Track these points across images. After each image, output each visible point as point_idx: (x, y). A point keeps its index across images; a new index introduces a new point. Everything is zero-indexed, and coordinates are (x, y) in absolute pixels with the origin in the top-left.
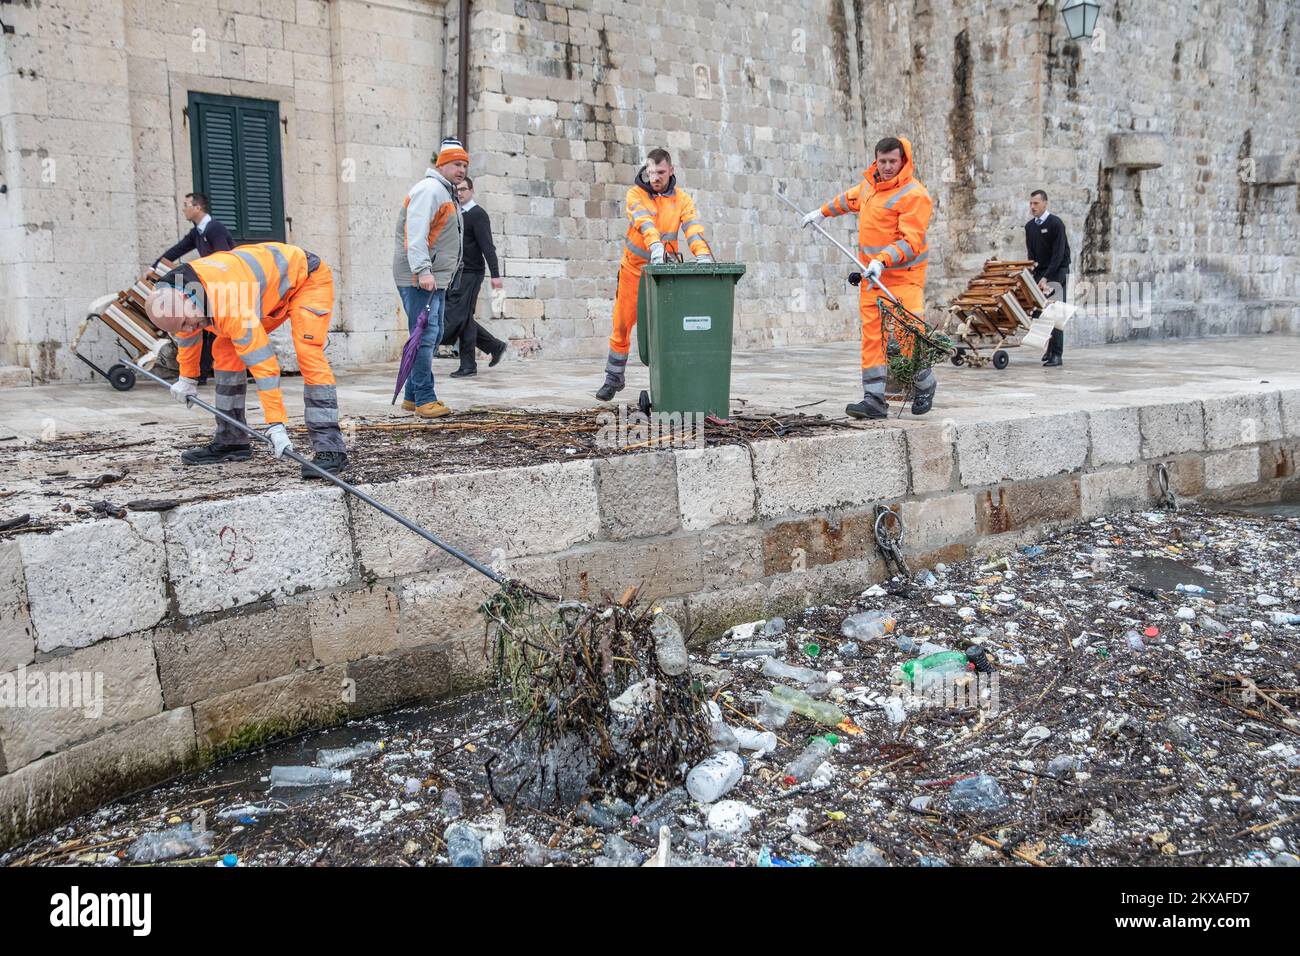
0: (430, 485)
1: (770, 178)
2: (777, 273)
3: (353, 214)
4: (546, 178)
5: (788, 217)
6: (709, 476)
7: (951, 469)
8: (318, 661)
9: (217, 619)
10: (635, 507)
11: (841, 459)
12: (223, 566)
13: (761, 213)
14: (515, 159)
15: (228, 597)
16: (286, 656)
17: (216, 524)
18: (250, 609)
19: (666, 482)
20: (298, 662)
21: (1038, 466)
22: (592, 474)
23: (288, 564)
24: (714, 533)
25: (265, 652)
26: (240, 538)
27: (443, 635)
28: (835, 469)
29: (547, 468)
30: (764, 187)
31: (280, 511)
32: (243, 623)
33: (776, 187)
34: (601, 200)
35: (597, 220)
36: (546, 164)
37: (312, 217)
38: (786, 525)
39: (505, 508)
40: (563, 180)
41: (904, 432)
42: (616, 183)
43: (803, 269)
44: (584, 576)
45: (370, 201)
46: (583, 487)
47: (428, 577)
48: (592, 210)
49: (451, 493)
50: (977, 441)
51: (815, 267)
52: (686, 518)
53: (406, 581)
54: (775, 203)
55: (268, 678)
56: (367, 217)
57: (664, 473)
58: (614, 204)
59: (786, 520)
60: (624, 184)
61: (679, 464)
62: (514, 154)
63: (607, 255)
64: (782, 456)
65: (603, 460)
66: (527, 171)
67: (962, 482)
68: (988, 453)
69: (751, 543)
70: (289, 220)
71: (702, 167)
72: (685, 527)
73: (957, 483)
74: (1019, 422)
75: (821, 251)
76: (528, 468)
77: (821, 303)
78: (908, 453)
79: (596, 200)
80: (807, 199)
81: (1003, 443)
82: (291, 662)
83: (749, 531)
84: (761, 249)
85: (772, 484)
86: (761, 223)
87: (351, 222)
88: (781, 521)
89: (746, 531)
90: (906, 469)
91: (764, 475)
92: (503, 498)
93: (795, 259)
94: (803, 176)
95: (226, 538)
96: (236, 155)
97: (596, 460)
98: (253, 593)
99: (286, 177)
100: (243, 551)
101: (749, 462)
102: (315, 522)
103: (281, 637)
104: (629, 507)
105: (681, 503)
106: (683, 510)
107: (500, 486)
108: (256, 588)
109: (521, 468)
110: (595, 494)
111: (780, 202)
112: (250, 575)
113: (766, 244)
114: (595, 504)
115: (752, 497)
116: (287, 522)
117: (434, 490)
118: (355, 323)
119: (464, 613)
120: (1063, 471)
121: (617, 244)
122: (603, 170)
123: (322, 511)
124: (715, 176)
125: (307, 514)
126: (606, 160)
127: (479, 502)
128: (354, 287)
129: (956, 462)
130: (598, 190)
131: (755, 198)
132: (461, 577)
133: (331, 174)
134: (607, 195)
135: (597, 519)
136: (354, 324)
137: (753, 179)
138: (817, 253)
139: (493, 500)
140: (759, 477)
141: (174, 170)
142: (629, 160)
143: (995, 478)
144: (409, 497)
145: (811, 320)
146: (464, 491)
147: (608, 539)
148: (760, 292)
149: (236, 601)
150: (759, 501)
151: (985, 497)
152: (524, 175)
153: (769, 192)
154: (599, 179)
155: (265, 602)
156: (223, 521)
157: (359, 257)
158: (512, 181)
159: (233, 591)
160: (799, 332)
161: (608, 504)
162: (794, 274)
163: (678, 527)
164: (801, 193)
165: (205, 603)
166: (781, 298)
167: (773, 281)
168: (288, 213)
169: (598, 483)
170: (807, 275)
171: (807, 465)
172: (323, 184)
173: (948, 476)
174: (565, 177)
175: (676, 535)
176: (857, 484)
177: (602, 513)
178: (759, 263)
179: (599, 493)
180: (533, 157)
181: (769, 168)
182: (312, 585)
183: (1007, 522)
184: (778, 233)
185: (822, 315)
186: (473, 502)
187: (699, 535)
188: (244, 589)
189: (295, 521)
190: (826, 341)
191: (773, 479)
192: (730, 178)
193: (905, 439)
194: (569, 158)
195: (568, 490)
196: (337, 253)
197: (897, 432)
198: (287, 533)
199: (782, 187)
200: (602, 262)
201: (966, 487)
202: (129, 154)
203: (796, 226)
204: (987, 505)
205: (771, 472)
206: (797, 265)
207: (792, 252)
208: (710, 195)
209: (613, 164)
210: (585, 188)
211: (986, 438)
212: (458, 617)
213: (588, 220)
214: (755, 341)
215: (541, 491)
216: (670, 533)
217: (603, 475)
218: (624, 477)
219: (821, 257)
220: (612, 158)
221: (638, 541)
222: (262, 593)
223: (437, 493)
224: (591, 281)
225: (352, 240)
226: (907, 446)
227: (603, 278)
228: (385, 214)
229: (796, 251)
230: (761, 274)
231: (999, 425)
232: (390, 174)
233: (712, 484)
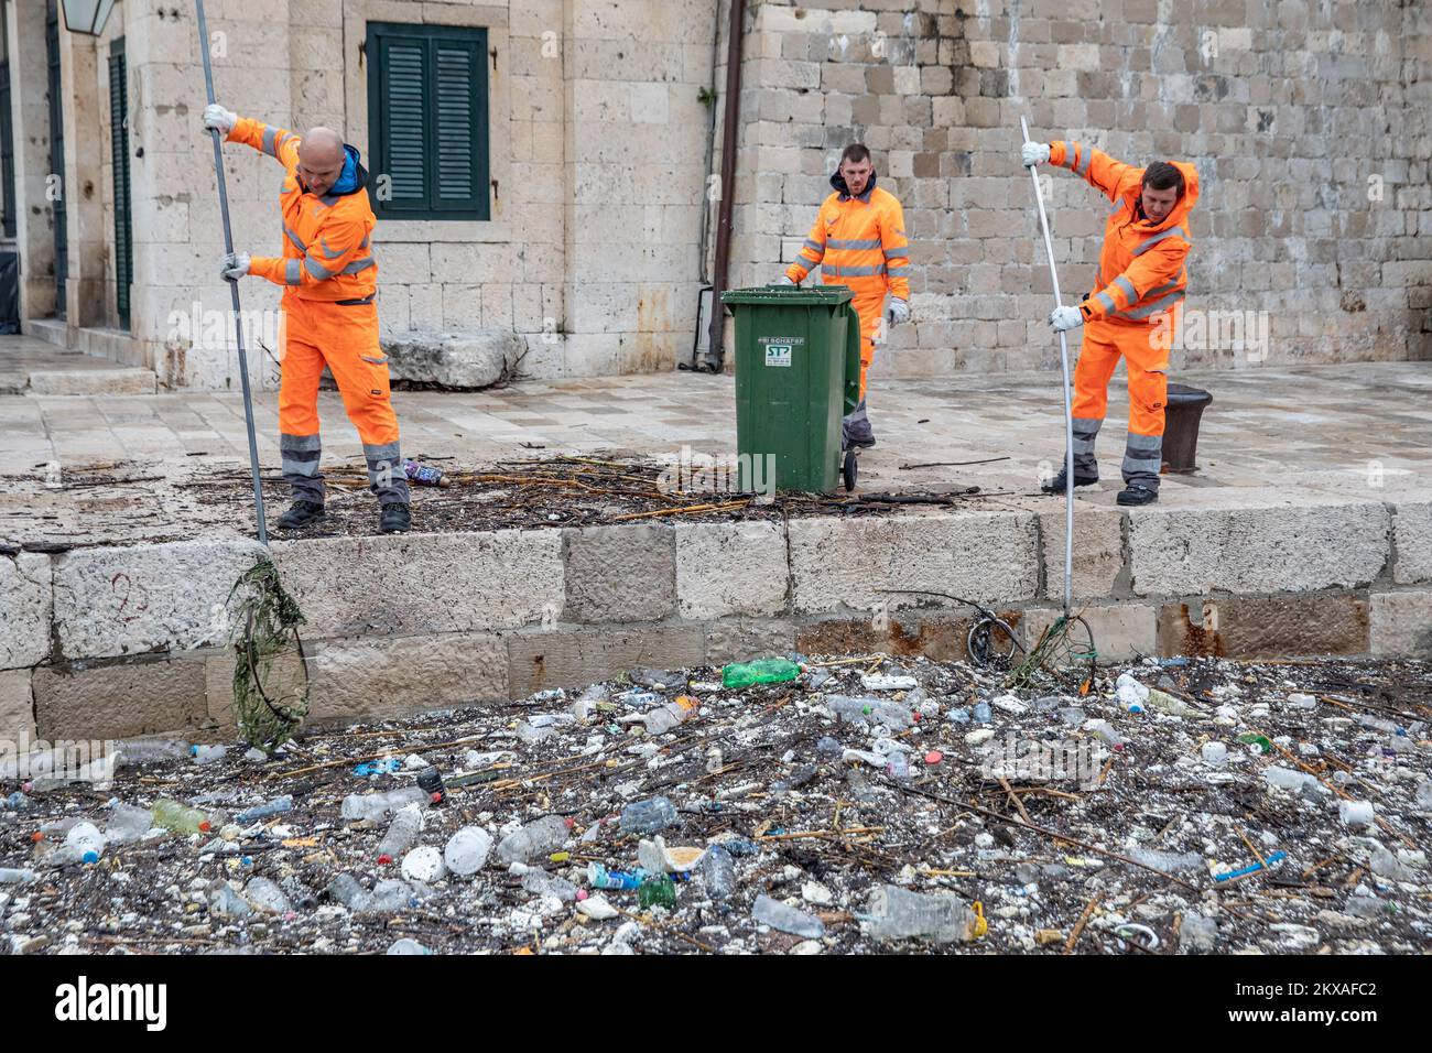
0: (355, 545)
1: (1244, 107)
2: (1248, 253)
3: (581, 173)
4: (853, 123)
5: (1273, 166)
6: (721, 557)
7: (1116, 570)
8: (213, 720)
9: (106, 665)
10: (615, 586)
11: (928, 547)
12: (114, 613)
13: (1221, 163)
14: (806, 97)
15: (117, 644)
16: (176, 711)
17: (109, 571)
18: (140, 659)
19: (660, 560)
20: (189, 719)
21: (1283, 575)
22: (559, 545)
23: (186, 616)
24: (724, 625)
25: (153, 704)
26: (135, 587)
27: (359, 708)
28: (917, 560)
29: (503, 534)
30: (1229, 120)
31: (182, 561)
32: (132, 672)
33: (1253, 121)
34: (940, 151)
35: (932, 181)
36: (854, 103)
37: (528, 179)
38: (835, 624)
39: (444, 576)
40: (878, 123)
41: (1037, 518)
42: (968, 125)
43: (1297, 248)
44: (539, 659)
45: (604, 158)
46: (546, 560)
47: (346, 644)
48: (925, 166)
49: (381, 556)
50: (1167, 535)
51: (1322, 244)
52: (685, 604)
53: (319, 646)
54: (1250, 146)
55: (154, 731)
56: (600, 179)
57: (657, 549)
58: (962, 158)
59: (836, 617)
60: (981, 127)
61: (679, 540)
62: (805, 91)
63: (947, 230)
64: (835, 538)
65: (577, 530)
66: (824, 114)
67: (1136, 589)
68: (1187, 552)
69: (777, 641)
70: (495, 184)
71: (1119, 95)
72: (683, 614)
73: (1125, 588)
74: (1251, 513)
75: (1335, 218)
76: (477, 534)
77: (1331, 300)
78: (1042, 545)
79: (931, 152)
80: (1311, 137)
81: (1217, 540)
82: (182, 717)
83: (779, 626)
84: (1219, 219)
85: (817, 572)
86: (1222, 178)
87: (577, 186)
88: (827, 618)
89: (770, 626)
90: (1036, 566)
91: (804, 560)
92: (444, 564)
93: (1286, 231)
94: (1307, 101)
95: (117, 585)
96: (428, 100)
97: (567, 529)
98: (145, 643)
99: (492, 127)
100: (137, 599)
101: (783, 542)
102: (220, 575)
103: (173, 691)
104: (607, 586)
105: (679, 586)
106: (681, 593)
107: (441, 552)
108: (150, 638)
109: (470, 533)
110: (562, 568)
111: (1259, 144)
112: (144, 625)
113: (1228, 210)
114: (560, 580)
115: (784, 586)
116: (190, 573)
117: (360, 551)
118: (577, 320)
119: (386, 686)
120: (1335, 585)
121: (964, 214)
122: (945, 108)
123: (230, 564)
124: (1139, 111)
125: (212, 568)
126: (952, 93)
127: (413, 567)
128: (579, 273)
129: (1126, 561)
130: (935, 138)
131: (1212, 139)
132: (385, 647)
133: (556, 121)
134: (950, 144)
135: (562, 596)
136: (577, 324)
137: (1211, 110)
138: (1328, 221)
139: (430, 566)
140: (796, 562)
141: (345, 123)
142: (990, 90)
143: (1197, 588)
144: (327, 557)
145: (1307, 327)
146: (395, 555)
147: (575, 619)
148: (1212, 283)
149: (125, 649)
150: (794, 591)
151: (1177, 612)
152: (819, 120)
153: (1240, 128)
154: (938, 121)
155: (159, 653)
156: (117, 567)
157: (586, 233)
158: (798, 129)
159: (123, 638)
160: (1283, 346)
161: (578, 581)
162: (1281, 255)
163: (674, 614)
164: (1302, 129)
165: (91, 648)
166: (1254, 293)
167: (1238, 267)
168: (493, 176)
169: (566, 555)
170: (1305, 256)
171: (872, 552)
172: (546, 137)
173: (1112, 577)
174: (883, 118)
175: (670, 623)
176: (950, 580)
177: (569, 590)
178: (1215, 239)
179: (566, 567)
180: (834, 93)
181: (1240, 92)
182: (212, 641)
183: (1217, 648)
184: (1252, 192)
185: (1332, 320)
186: (407, 567)
187: (703, 625)
188: (137, 638)
189: (198, 573)
190: (1337, 361)
191: (817, 566)
192: (1166, 110)
193: (1038, 527)
194: (891, 92)
195: (526, 561)
196: (560, 227)
197: (1024, 516)
198: (188, 585)
199: (1265, 120)
200: (936, 240)
201: (1144, 597)
202: (285, 107)
203: (1289, 181)
204: (1179, 623)
205: (815, 557)
206: (1286, 241)
207: (1278, 221)
208: (1130, 137)
209: (963, 99)
210: (915, 135)
211: (1185, 532)
212: (380, 691)
213: (918, 181)
214: (1199, 359)
215: (490, 559)
216: (661, 620)
217: (573, 548)
218: (602, 550)
219: (1336, 228)
220: (963, 90)
221: (618, 627)
222: (155, 644)
223: (363, 554)
224: (920, 268)
225: (578, 211)
226: (1041, 536)
227: (938, 264)
228: (627, 173)
229: (1286, 219)
230: (1217, 256)
231: (1210, 515)
232: (635, 119)
233: (725, 566)
